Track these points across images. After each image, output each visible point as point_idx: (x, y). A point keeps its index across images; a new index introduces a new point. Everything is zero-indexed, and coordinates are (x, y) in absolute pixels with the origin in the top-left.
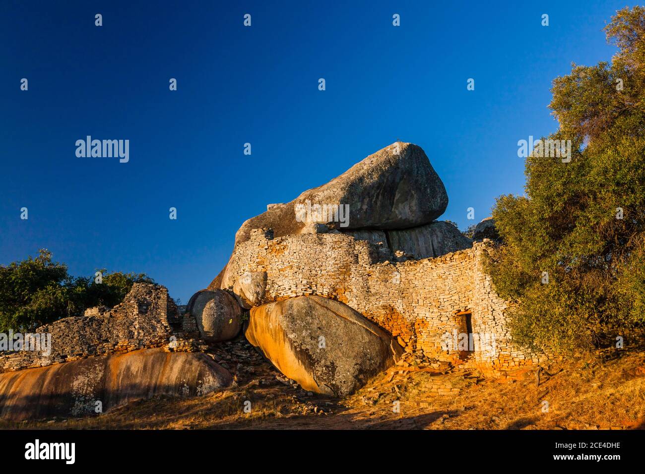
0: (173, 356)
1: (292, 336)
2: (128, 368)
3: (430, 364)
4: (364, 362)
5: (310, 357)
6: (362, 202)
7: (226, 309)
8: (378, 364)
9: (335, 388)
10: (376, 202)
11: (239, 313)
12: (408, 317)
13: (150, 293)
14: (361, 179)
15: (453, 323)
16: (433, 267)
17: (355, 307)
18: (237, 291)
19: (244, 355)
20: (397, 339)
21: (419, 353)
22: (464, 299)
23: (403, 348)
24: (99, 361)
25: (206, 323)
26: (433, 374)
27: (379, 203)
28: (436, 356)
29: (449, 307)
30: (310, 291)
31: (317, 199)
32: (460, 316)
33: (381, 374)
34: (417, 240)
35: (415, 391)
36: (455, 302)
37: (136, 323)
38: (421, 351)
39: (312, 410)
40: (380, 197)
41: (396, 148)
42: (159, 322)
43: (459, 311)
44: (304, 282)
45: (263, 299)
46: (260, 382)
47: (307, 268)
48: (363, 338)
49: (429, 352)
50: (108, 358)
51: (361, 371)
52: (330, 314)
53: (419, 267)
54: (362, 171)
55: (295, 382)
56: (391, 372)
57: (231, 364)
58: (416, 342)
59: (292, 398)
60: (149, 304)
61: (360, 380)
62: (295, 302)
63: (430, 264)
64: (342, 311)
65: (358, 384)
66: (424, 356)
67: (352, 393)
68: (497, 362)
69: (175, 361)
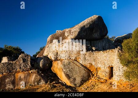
0: (32, 74)
1: (64, 70)
2: (20, 77)
3: (101, 80)
4: (83, 78)
5: (69, 76)
6: (84, 33)
7: (46, 62)
8: (87, 79)
9: (75, 85)
10: (88, 33)
11: (49, 63)
12: (96, 67)
13: (26, 57)
14: (84, 26)
15: (108, 69)
16: (103, 53)
17: (81, 63)
18: (49, 57)
19: (51, 74)
20: (92, 72)
22: (111, 63)
23: (94, 75)
24: (12, 75)
25: (41, 65)
26: (102, 83)
28: (103, 77)
29: (107, 65)
30: (69, 58)
31: (72, 31)
32: (110, 67)
33: (88, 81)
34: (98, 43)
35: (97, 87)
36: (109, 63)
37: (22, 65)
39: (70, 91)
40: (89, 31)
41: (94, 17)
42: (28, 64)
44: (68, 56)
45: (56, 59)
46: (56, 82)
47: (69, 52)
48: (83, 72)
49: (101, 76)
50: (15, 74)
51: (82, 80)
52: (75, 64)
53: (99, 53)
54: (84, 24)
55: (65, 83)
56: (90, 81)
57: (48, 77)
58: (97, 73)
59: (64, 87)
60: (25, 60)
61: (82, 83)
62: (65, 61)
64: (78, 64)
66: (99, 77)
67: (80, 86)
68: (119, 81)
69: (33, 75)
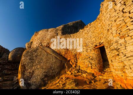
3: (82, 74)
4: (49, 71)
5: (25, 68)
8: (57, 72)
12: (74, 52)
15: (93, 52)
16: (83, 31)
20: (69, 62)
21: (78, 68)
22: (98, 39)
23: (71, 65)
27: (73, 31)
29: (91, 45)
30: (40, 45)
32: (97, 48)
36: (94, 41)
38: (79, 67)
43: (96, 46)
44: (40, 42)
47: (41, 38)
58: (77, 62)
63: (81, 30)
64: (48, 50)
65: (42, 83)
66: (80, 69)
